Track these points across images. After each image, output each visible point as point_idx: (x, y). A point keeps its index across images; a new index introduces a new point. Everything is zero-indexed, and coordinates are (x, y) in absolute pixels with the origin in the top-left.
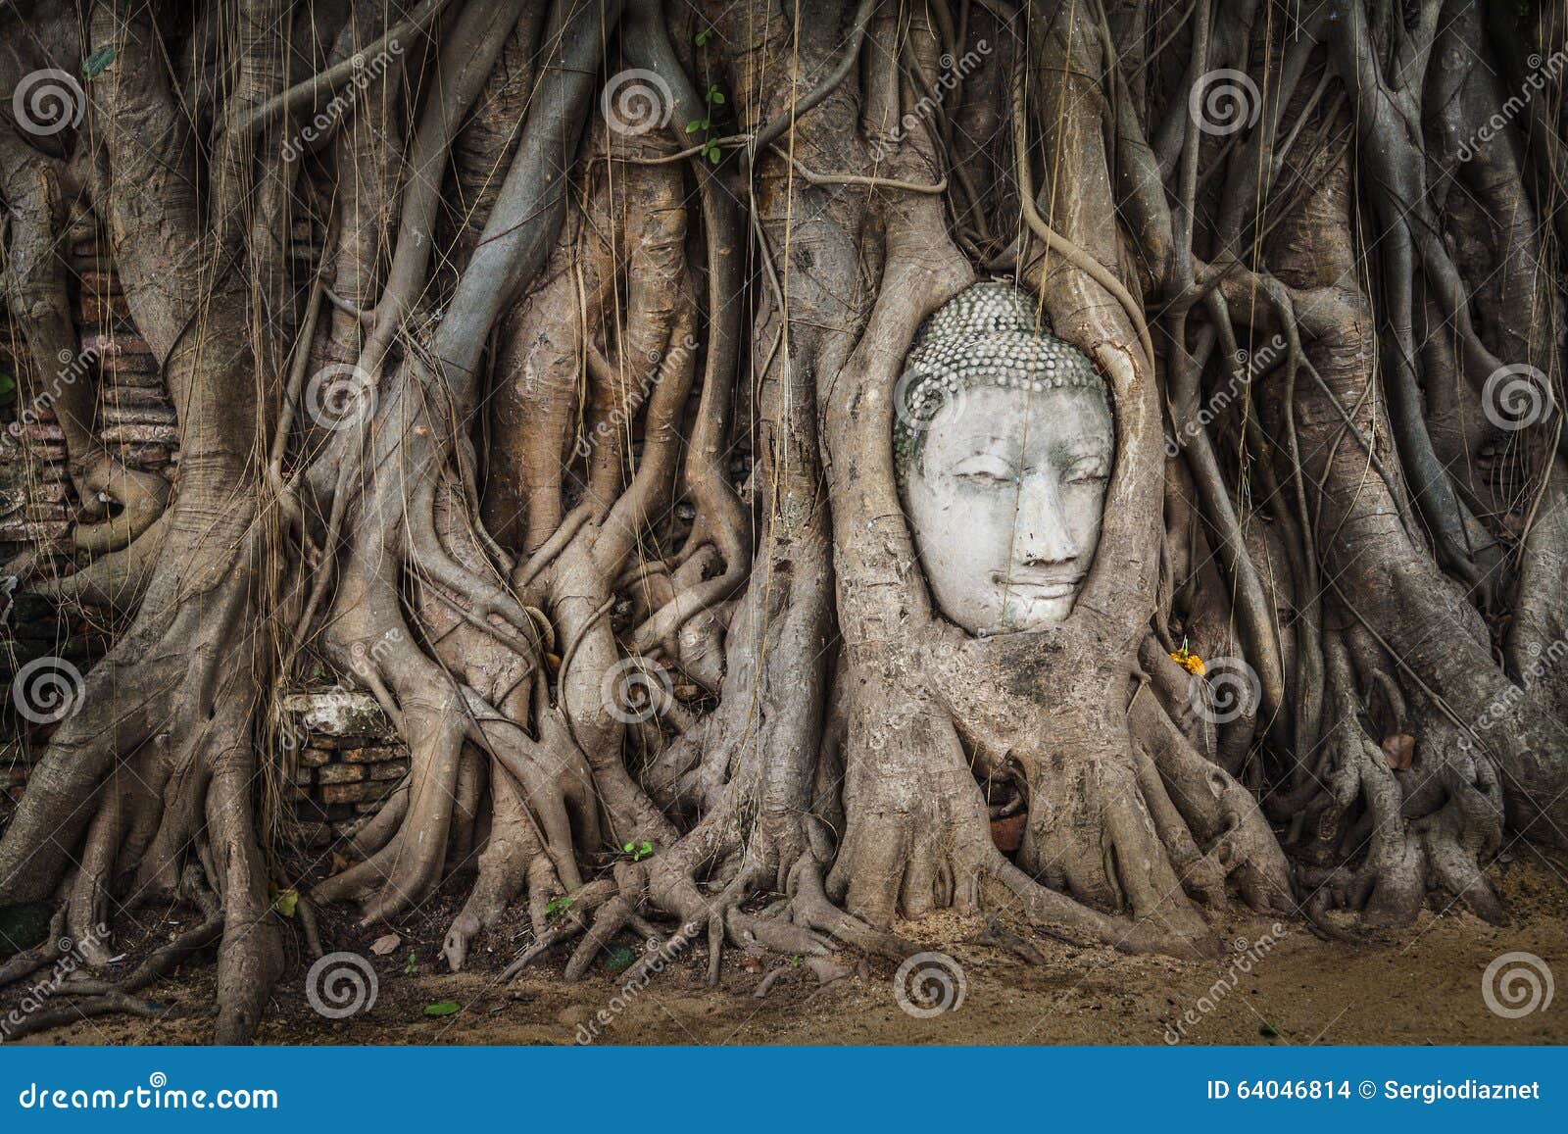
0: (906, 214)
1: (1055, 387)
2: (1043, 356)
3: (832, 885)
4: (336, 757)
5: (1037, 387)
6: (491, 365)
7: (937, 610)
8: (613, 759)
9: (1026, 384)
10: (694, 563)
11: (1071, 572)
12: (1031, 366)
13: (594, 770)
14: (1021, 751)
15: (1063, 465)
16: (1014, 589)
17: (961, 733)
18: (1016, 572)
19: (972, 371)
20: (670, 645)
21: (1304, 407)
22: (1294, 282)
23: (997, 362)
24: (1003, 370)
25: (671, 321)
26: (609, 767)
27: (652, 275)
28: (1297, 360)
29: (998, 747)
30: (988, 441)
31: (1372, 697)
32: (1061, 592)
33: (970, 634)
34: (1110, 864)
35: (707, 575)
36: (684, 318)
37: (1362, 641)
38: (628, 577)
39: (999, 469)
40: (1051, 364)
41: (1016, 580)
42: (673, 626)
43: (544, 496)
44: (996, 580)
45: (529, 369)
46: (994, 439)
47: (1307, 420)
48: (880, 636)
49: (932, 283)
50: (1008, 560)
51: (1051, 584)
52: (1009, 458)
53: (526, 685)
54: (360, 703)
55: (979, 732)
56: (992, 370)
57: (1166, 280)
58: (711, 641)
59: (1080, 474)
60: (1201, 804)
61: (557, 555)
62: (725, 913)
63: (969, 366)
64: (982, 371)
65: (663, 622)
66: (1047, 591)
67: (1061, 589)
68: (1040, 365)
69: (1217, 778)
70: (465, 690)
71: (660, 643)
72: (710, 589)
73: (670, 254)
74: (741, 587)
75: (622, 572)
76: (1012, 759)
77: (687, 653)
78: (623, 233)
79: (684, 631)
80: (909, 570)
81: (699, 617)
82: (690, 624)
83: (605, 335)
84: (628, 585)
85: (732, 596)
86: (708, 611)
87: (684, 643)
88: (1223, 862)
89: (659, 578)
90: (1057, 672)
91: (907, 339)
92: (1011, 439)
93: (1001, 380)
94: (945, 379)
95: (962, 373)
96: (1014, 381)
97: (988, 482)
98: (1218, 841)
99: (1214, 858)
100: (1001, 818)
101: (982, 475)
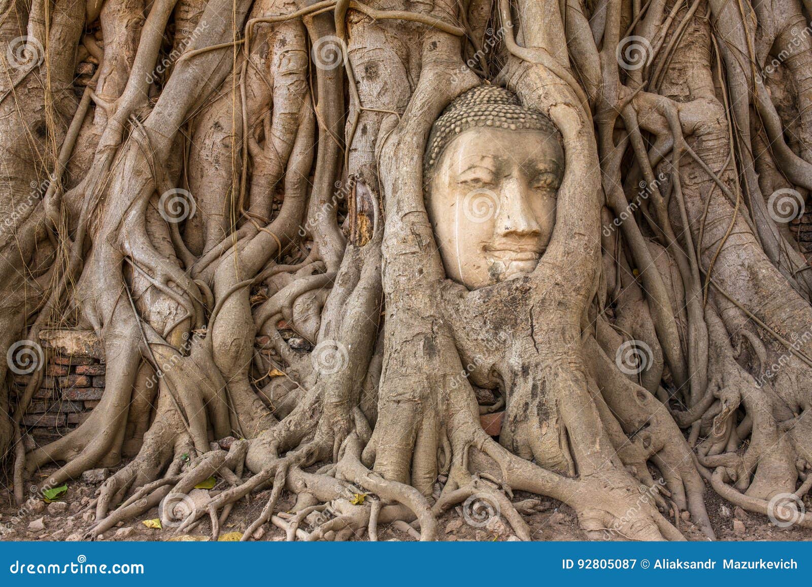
0: (434, 43)
1: (525, 128)
2: (518, 112)
3: (366, 454)
4: (71, 370)
5: (513, 127)
8: (241, 378)
9: (506, 125)
11: (533, 244)
12: (509, 115)
14: (501, 366)
15: (532, 176)
16: (496, 254)
17: (460, 352)
18: (498, 242)
20: (286, 311)
23: (487, 113)
24: (491, 117)
25: (297, 121)
26: (238, 381)
27: (288, 88)
28: (681, 146)
30: (480, 158)
33: (469, 289)
35: (315, 272)
36: (305, 120)
38: (265, 274)
39: (485, 176)
41: (498, 247)
42: (289, 299)
43: (217, 220)
44: (485, 249)
45: (207, 141)
46: (483, 157)
47: (688, 182)
48: (405, 287)
49: (449, 81)
50: (492, 235)
51: (522, 251)
52: (493, 169)
53: (186, 325)
54: (83, 336)
55: (472, 351)
56: (483, 118)
58: (312, 312)
59: (541, 184)
60: (629, 411)
61: (217, 257)
62: (288, 469)
63: (469, 116)
64: (476, 118)
65: (280, 299)
67: (529, 255)
68: (515, 116)
69: (640, 393)
70: (146, 326)
71: (280, 312)
72: (313, 279)
73: (295, 78)
74: (333, 278)
75: (260, 270)
76: (494, 370)
77: (296, 316)
78: (269, 67)
79: (297, 303)
80: (428, 245)
81: (306, 295)
82: (300, 300)
83: (258, 131)
84: (266, 279)
85: (328, 285)
86: (312, 292)
87: (295, 310)
88: (646, 447)
89: (286, 275)
90: (526, 308)
91: (435, 112)
92: (495, 157)
93: (489, 123)
94: (453, 126)
95: (464, 120)
96: (497, 123)
97: (480, 185)
98: (643, 435)
99: (640, 445)
100: (489, 413)
101: (476, 180)
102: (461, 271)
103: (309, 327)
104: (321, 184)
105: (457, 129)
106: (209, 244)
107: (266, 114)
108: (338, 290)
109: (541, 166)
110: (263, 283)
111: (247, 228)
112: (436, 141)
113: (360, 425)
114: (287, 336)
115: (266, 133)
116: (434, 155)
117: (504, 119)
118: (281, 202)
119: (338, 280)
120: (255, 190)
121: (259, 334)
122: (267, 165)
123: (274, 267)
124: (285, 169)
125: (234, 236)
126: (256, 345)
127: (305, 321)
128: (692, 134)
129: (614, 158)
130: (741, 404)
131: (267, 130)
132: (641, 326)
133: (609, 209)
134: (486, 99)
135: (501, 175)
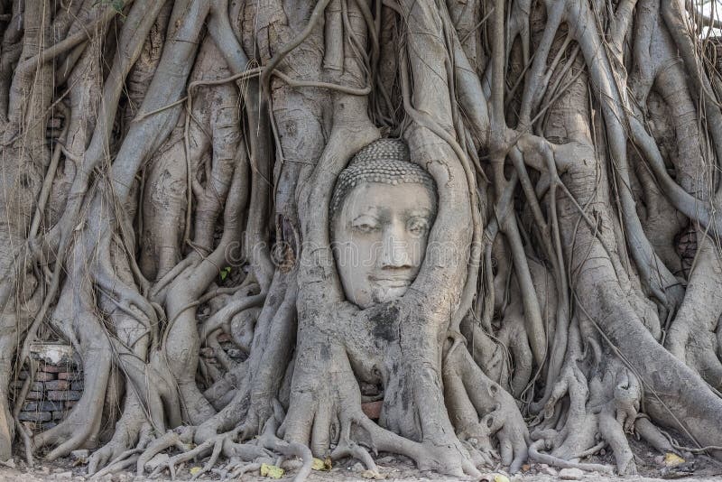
0: (342, 105)
1: (404, 182)
2: (400, 168)
3: (280, 431)
4: (55, 376)
6: (142, 187)
7: (345, 297)
8: (190, 380)
9: (389, 181)
10: (245, 288)
11: (406, 274)
13: (179, 385)
14: (381, 367)
15: (408, 220)
16: (379, 282)
17: (350, 356)
18: (380, 274)
19: (362, 176)
20: (226, 327)
21: (562, 208)
22: (556, 140)
25: (233, 165)
26: (188, 383)
27: (224, 139)
28: (555, 182)
29: (368, 363)
30: (367, 208)
31: (588, 353)
32: (403, 284)
33: (361, 309)
34: (417, 419)
35: (250, 294)
36: (240, 164)
37: (585, 324)
38: (208, 296)
39: (372, 223)
40: (403, 172)
41: (379, 278)
42: (227, 317)
43: (168, 252)
44: (371, 278)
45: (158, 187)
46: (370, 208)
47: (564, 213)
48: (312, 308)
49: (354, 138)
50: (375, 268)
51: (397, 279)
52: (377, 217)
53: (146, 339)
54: (66, 350)
55: (360, 356)
56: (372, 175)
57: (487, 142)
58: (247, 326)
60: (484, 401)
61: (169, 282)
62: (223, 442)
63: (362, 173)
65: (220, 317)
66: (396, 283)
68: (398, 173)
69: (493, 388)
70: (113, 339)
71: (220, 327)
72: (247, 300)
73: (230, 130)
74: (264, 299)
75: (204, 293)
76: (375, 370)
77: (234, 331)
78: (209, 120)
79: (234, 320)
80: (330, 275)
81: (241, 314)
82: (236, 318)
83: (201, 173)
84: (209, 300)
85: (260, 304)
86: (247, 311)
87: (232, 326)
88: (489, 427)
89: (227, 296)
90: (396, 323)
91: (340, 165)
92: (379, 208)
93: (377, 179)
94: (350, 181)
95: (359, 177)
96: (383, 180)
97: (367, 229)
98: (488, 417)
99: (484, 424)
100: (373, 401)
101: (365, 226)
102: (354, 295)
103: (244, 340)
104: (255, 217)
105: (353, 184)
106: (162, 272)
107: (206, 158)
108: (267, 309)
109: (415, 214)
110: (206, 304)
111: (193, 256)
112: (338, 192)
113: (278, 411)
114: (226, 347)
115: (208, 175)
116: (336, 203)
117: (388, 176)
118: (222, 232)
119: (267, 301)
120: (199, 224)
121: (203, 346)
122: (208, 205)
123: (216, 290)
124: (224, 205)
125: (181, 264)
126: (201, 355)
127: (242, 334)
128: (565, 173)
129: (505, 191)
130: (567, 394)
131: (208, 172)
132: (517, 336)
133: (503, 235)
134: (381, 154)
135: (383, 221)
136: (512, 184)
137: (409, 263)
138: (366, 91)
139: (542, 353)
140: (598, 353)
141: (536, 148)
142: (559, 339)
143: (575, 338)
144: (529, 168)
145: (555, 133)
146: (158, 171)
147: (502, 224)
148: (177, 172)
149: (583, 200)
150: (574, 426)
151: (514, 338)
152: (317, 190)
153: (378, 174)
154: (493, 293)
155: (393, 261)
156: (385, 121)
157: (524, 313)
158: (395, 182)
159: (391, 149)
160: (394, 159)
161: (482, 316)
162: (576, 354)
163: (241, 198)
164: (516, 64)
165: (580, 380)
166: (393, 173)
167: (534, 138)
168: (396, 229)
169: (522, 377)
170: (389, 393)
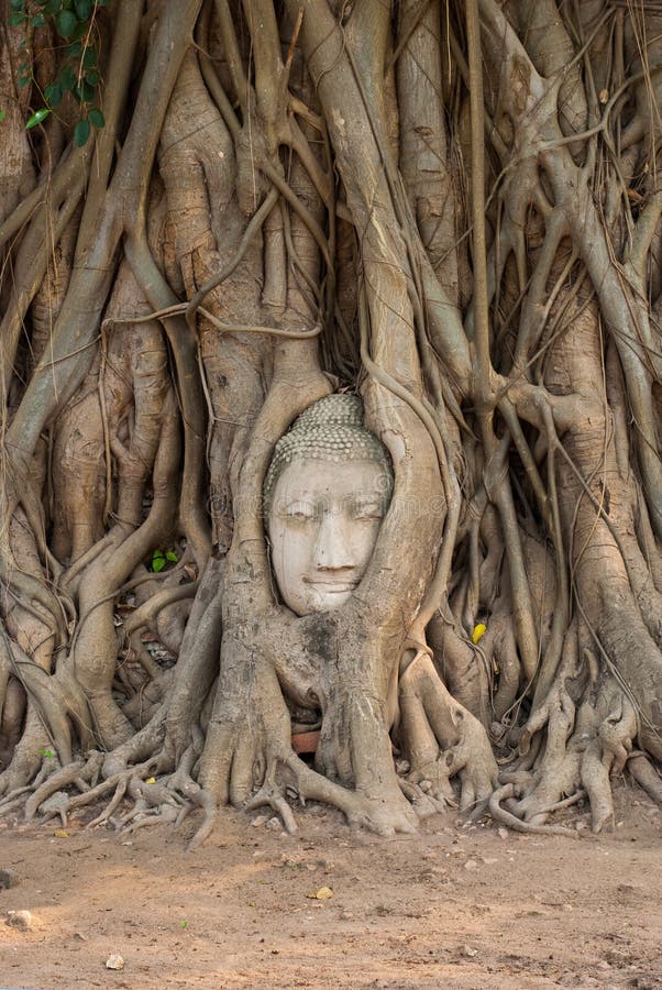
0: (284, 352)
1: (348, 458)
2: (345, 440)
6: (50, 449)
7: (279, 599)
8: (103, 692)
9: (329, 458)
10: (176, 574)
11: (350, 576)
13: (90, 698)
14: (317, 689)
15: (352, 510)
16: (314, 586)
17: (280, 678)
18: (316, 576)
19: (299, 450)
20: (151, 625)
21: (565, 475)
22: (557, 391)
25: (159, 421)
26: (101, 696)
27: (146, 390)
28: (553, 445)
29: (303, 686)
30: (302, 492)
31: (583, 669)
32: (344, 589)
33: (298, 616)
35: (182, 581)
36: (168, 419)
37: (583, 630)
38: (132, 582)
39: (307, 510)
40: (349, 445)
41: (315, 580)
42: (152, 613)
43: (83, 529)
44: (306, 581)
45: (68, 450)
46: (305, 492)
47: (566, 484)
48: (236, 615)
49: (296, 395)
50: (310, 568)
51: (337, 583)
52: (313, 504)
55: (292, 676)
56: (310, 449)
57: (470, 392)
58: (176, 623)
59: (362, 515)
61: (84, 567)
62: (129, 779)
63: (299, 446)
64: (305, 449)
65: (145, 611)
66: (334, 588)
67: (343, 587)
68: (342, 446)
69: (459, 714)
71: (144, 624)
72: (177, 590)
73: (154, 379)
74: (196, 589)
75: (128, 579)
76: (311, 693)
77: (161, 629)
78: (128, 366)
79: (160, 616)
80: (259, 574)
81: (169, 608)
82: (163, 612)
83: (123, 430)
84: (134, 587)
85: (191, 595)
86: (176, 603)
87: (159, 622)
88: (449, 765)
89: (153, 583)
90: (334, 638)
91: (278, 430)
92: (316, 493)
93: (315, 455)
94: (285, 455)
95: (294, 450)
96: (322, 456)
97: (302, 518)
98: (447, 753)
99: (442, 762)
100: (309, 731)
101: (298, 514)
102: (289, 598)
103: (174, 638)
104: (189, 483)
105: (288, 460)
106: (76, 554)
107: (128, 411)
108: (196, 605)
109: (362, 499)
110: (132, 592)
111: (113, 536)
112: (272, 468)
113: (197, 740)
114: (150, 647)
115: (131, 434)
116: (270, 482)
117: (329, 450)
118: (152, 498)
119: (199, 595)
120: (123, 491)
121: (123, 648)
122: (132, 468)
123: (143, 574)
124: (152, 469)
125: (99, 544)
126: (120, 659)
127: (170, 633)
128: (565, 434)
129: (497, 451)
130: (546, 725)
131: (131, 428)
132: (502, 641)
133: (495, 507)
134: (327, 418)
135: (320, 510)
136: (503, 445)
137: (351, 564)
138: (316, 331)
139: (532, 664)
140: (594, 672)
141: (532, 399)
142: (553, 647)
143: (571, 647)
144: (524, 424)
145: (557, 380)
146: (68, 430)
147: (492, 495)
148: (89, 433)
149: (588, 469)
150: (548, 768)
151: (499, 644)
152: (249, 464)
153: (317, 449)
154: (477, 585)
155: (330, 561)
156: (346, 365)
157: (513, 612)
158: (337, 459)
159: (340, 410)
160: (343, 424)
161: (464, 613)
162: (568, 671)
163: (172, 461)
164: (511, 288)
165: (565, 708)
166: (335, 446)
167: (530, 388)
168: (334, 521)
169: (506, 694)
170: (326, 723)
